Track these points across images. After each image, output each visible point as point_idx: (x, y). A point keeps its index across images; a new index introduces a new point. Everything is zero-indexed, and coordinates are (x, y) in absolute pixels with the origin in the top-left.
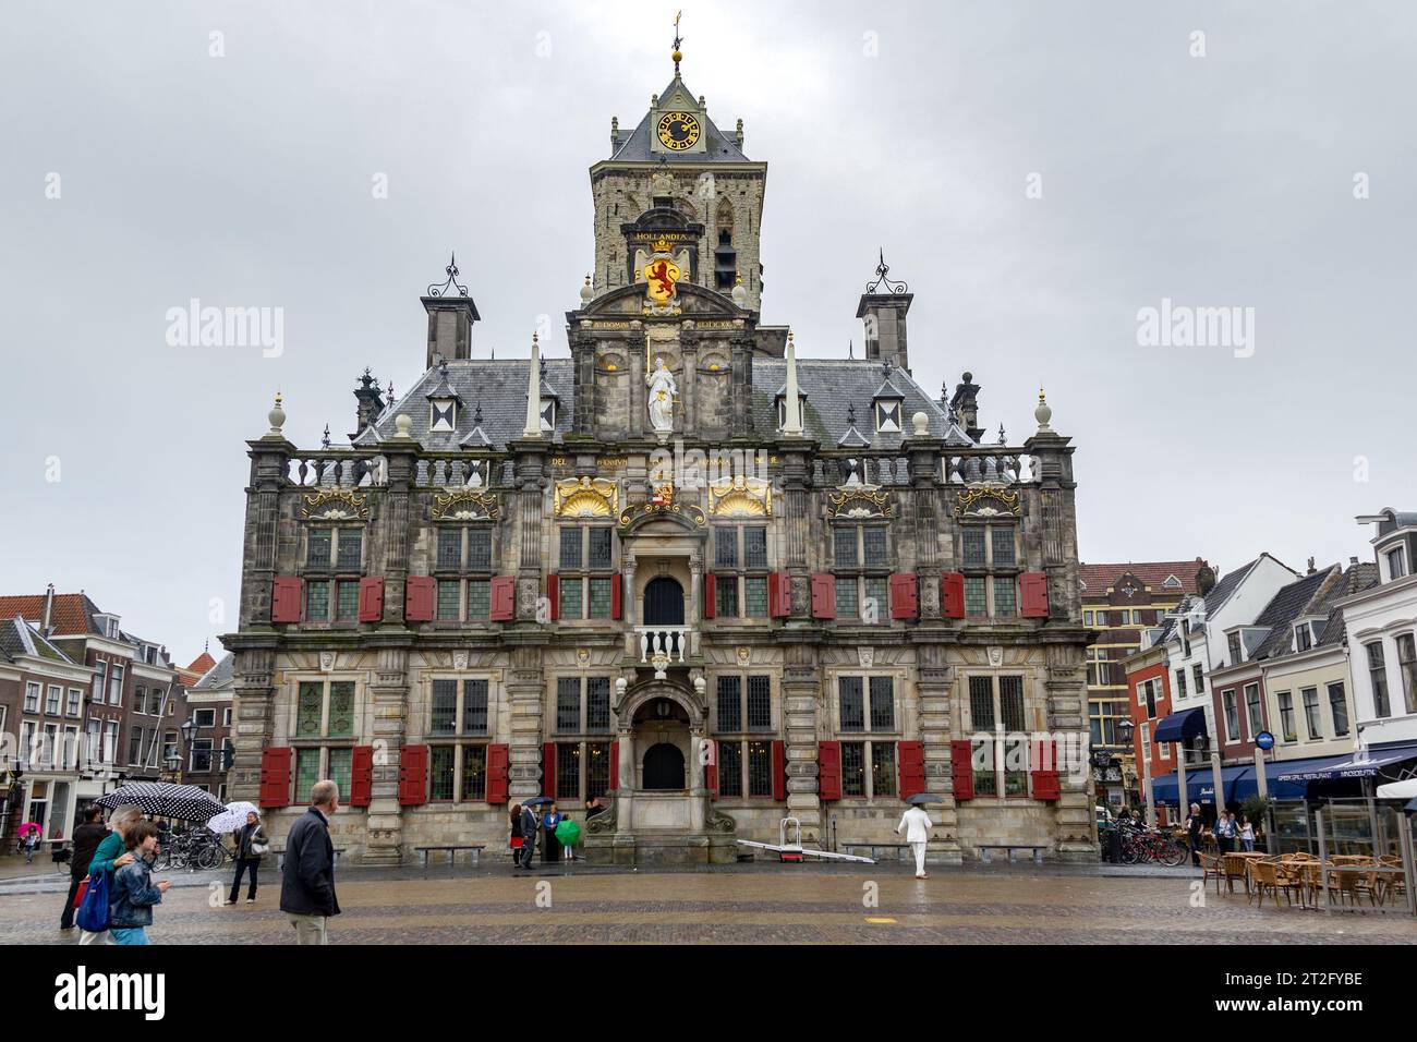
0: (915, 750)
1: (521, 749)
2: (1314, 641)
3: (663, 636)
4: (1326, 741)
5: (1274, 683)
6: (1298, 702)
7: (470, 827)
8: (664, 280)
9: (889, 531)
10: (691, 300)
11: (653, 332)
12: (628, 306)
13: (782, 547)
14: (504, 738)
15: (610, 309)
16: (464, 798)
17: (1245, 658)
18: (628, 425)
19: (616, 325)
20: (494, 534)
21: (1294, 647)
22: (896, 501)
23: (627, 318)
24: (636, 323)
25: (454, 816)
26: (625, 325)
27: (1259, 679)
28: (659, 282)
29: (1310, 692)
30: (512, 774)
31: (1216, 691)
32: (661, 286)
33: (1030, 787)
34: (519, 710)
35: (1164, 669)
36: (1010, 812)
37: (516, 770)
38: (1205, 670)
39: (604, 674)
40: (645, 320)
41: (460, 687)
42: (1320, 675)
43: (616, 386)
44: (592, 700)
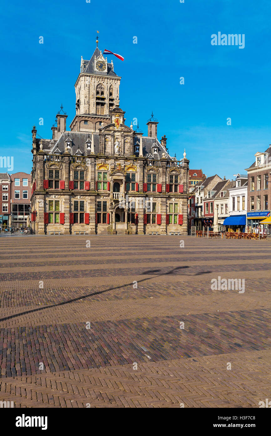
0: (160, 216)
1: (92, 214)
2: (224, 196)
3: (116, 194)
4: (224, 214)
5: (216, 203)
6: (220, 206)
7: (82, 228)
8: (118, 123)
9: (157, 176)
10: (123, 128)
11: (116, 134)
12: (111, 128)
13: (139, 178)
14: (88, 212)
15: (108, 129)
16: (80, 223)
17: (211, 197)
18: (111, 152)
19: (109, 132)
20: (85, 172)
21: (220, 196)
22: (159, 170)
23: (111, 131)
24: (112, 132)
25: (79, 226)
26: (110, 132)
27: (213, 201)
28: (117, 123)
29: (222, 205)
30: (90, 219)
31: (204, 203)
32: (117, 124)
33: (178, 222)
34: (92, 207)
35: (194, 197)
36: (174, 226)
37: (91, 218)
38: (203, 198)
39: (106, 201)
40: (115, 131)
41: (79, 202)
42: (224, 202)
43: (108, 144)
44: (103, 205)
